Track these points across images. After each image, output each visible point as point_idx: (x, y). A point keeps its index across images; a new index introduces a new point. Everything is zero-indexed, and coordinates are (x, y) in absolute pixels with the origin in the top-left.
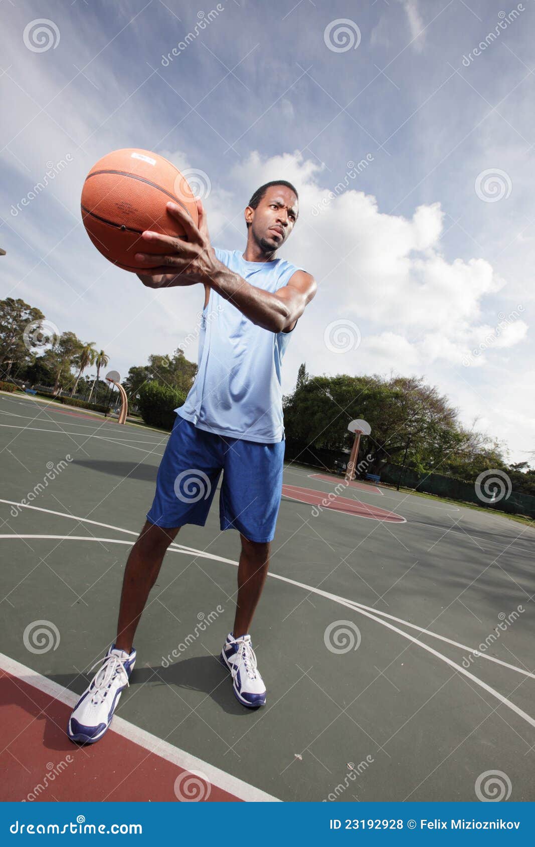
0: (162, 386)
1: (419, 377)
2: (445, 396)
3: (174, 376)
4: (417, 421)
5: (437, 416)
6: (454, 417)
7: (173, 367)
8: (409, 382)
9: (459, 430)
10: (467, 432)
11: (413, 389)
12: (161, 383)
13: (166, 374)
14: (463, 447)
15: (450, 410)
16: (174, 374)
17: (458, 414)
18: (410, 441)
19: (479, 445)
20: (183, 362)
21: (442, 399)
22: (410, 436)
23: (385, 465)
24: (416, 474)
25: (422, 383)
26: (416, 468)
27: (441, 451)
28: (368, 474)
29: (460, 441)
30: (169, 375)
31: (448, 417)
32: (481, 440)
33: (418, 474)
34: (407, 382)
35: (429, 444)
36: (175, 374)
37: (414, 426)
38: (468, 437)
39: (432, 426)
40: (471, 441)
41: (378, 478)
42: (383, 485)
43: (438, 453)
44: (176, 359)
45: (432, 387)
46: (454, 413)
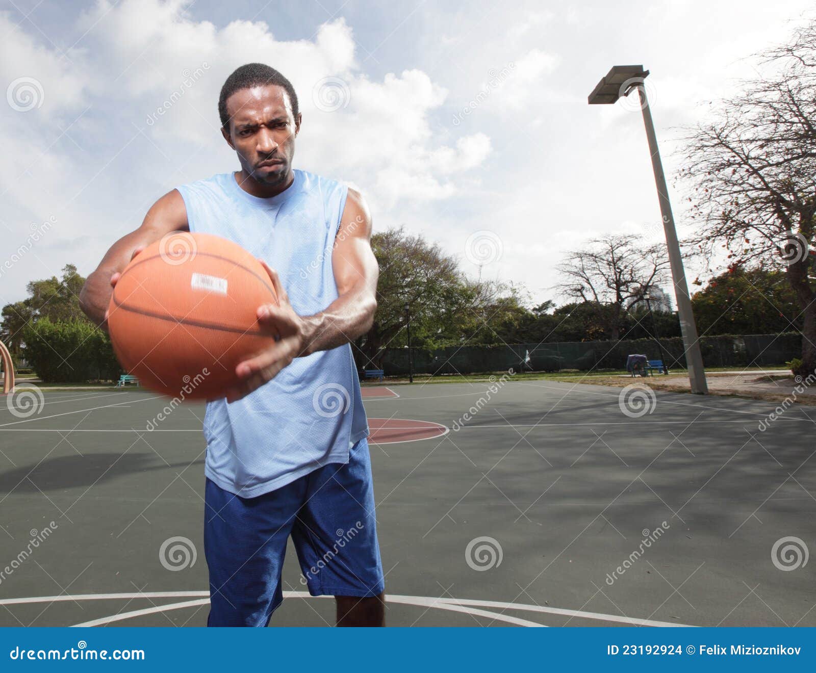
0: (55, 322)
1: (397, 229)
2: (435, 244)
3: (70, 304)
4: (409, 285)
5: (431, 273)
6: (453, 269)
7: (65, 291)
8: (387, 238)
9: (464, 284)
10: (474, 283)
11: (393, 246)
12: (53, 320)
13: (57, 305)
14: (475, 304)
15: (446, 260)
16: (69, 302)
17: (457, 264)
18: (408, 314)
19: (493, 296)
20: (79, 282)
21: (432, 249)
22: (408, 307)
23: (385, 352)
24: (427, 353)
25: (402, 234)
26: (424, 346)
27: (451, 317)
28: (366, 371)
29: (471, 297)
30: (62, 304)
31: (446, 270)
32: (493, 289)
33: (429, 352)
34: (384, 238)
35: (433, 310)
36: (71, 301)
37: (408, 292)
38: (477, 290)
39: (431, 287)
40: (483, 292)
41: (382, 372)
42: (390, 379)
43: (447, 320)
44: (66, 279)
45: (417, 238)
46: (452, 264)
